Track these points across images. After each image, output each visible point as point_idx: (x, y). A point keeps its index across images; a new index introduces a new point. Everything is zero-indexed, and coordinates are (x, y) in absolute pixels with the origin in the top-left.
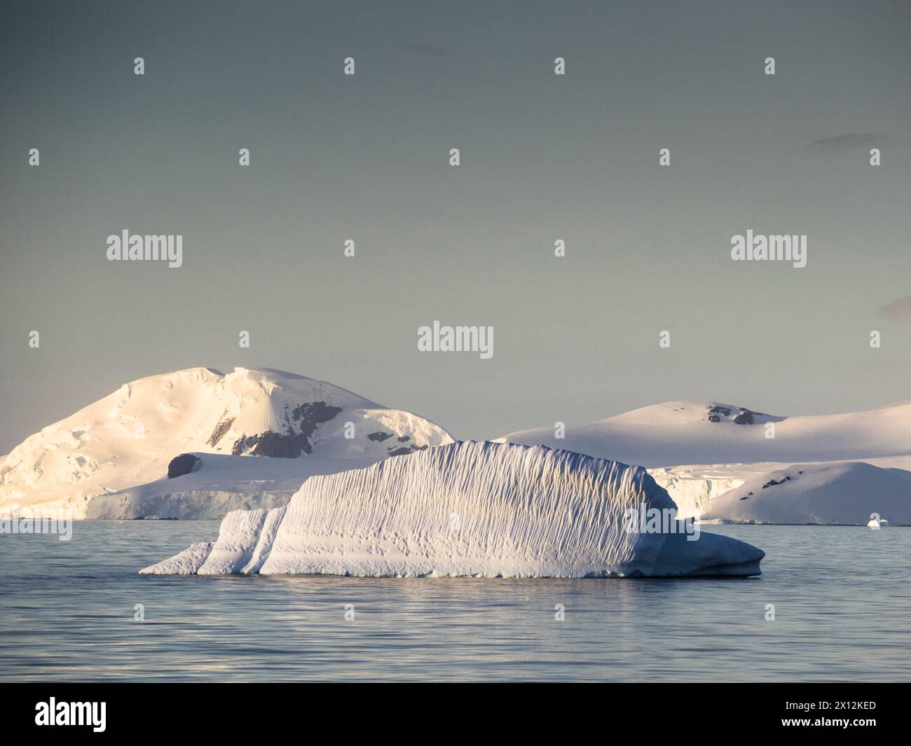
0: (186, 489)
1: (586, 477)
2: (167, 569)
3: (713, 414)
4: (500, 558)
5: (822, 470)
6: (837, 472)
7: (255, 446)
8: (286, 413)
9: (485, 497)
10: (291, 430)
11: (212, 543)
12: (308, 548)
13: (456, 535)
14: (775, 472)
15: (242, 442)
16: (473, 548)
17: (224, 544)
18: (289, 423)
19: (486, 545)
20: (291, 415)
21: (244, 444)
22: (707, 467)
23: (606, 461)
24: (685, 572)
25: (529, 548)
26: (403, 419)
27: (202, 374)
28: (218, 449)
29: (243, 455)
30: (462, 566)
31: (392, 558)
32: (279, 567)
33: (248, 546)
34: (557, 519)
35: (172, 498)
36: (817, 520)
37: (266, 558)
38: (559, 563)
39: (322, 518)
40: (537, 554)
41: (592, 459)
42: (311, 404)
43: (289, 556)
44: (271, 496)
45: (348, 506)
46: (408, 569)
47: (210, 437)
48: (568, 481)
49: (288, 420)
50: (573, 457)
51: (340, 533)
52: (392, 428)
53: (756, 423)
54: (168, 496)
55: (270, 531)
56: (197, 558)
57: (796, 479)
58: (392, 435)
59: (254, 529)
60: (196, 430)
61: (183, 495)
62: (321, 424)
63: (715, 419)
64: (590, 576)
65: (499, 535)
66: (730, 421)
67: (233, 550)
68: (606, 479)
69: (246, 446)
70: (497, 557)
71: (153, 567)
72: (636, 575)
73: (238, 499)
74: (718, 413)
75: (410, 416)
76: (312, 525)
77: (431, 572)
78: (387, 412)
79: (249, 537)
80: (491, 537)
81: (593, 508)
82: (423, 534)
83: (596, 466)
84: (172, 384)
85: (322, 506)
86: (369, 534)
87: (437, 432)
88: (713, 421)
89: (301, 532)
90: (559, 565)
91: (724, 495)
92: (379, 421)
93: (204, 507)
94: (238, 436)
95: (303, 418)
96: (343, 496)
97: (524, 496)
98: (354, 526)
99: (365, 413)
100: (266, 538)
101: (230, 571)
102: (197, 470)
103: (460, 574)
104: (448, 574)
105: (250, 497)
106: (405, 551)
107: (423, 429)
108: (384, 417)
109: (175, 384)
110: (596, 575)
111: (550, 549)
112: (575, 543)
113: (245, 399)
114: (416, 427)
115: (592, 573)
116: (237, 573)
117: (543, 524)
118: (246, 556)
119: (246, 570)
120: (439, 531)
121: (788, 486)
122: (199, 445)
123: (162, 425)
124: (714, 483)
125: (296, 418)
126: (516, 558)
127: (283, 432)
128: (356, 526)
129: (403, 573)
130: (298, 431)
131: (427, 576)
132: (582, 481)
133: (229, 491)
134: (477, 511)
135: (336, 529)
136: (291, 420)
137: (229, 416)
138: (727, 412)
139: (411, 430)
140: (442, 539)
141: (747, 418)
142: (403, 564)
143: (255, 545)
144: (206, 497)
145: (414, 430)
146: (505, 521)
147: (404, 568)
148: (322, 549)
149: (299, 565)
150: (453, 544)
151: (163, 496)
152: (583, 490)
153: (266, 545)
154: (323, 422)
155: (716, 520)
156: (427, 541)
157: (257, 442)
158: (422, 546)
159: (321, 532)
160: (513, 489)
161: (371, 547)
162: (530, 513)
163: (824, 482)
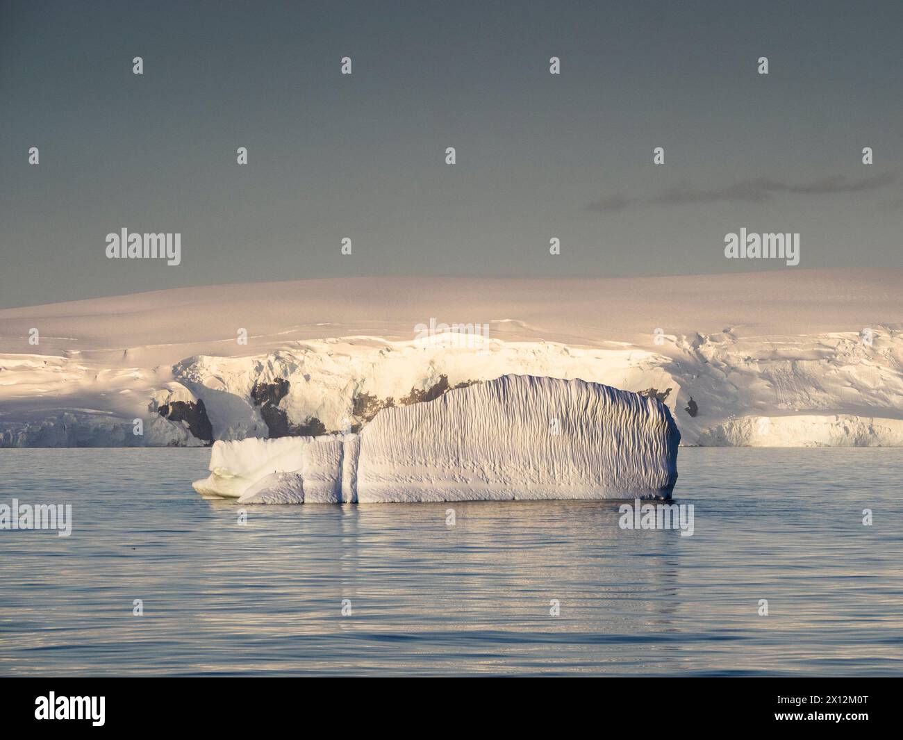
1: (623, 409)
4: (569, 484)
9: (545, 428)
12: (398, 477)
13: (526, 464)
16: (543, 475)
19: (554, 473)
31: (476, 486)
33: (336, 474)
34: (605, 447)
37: (357, 486)
38: (618, 488)
39: (402, 448)
40: (599, 480)
43: (383, 485)
45: (422, 436)
48: (609, 411)
51: (423, 462)
55: (354, 461)
59: (337, 461)
65: (564, 464)
67: (325, 479)
70: (566, 483)
76: (394, 455)
79: (334, 467)
80: (556, 465)
82: (497, 463)
85: (399, 438)
86: (450, 464)
89: (387, 462)
97: (576, 425)
100: (350, 467)
106: (484, 479)
111: (609, 476)
117: (595, 451)
118: (337, 483)
120: (510, 460)
126: (584, 484)
128: (436, 455)
132: (620, 412)
134: (538, 441)
135: (419, 459)
140: (514, 467)
142: (487, 491)
143: (342, 474)
148: (412, 478)
150: (525, 472)
153: (351, 473)
156: (502, 469)
158: (499, 474)
159: (406, 462)
160: (566, 421)
161: (455, 476)
162: (584, 442)
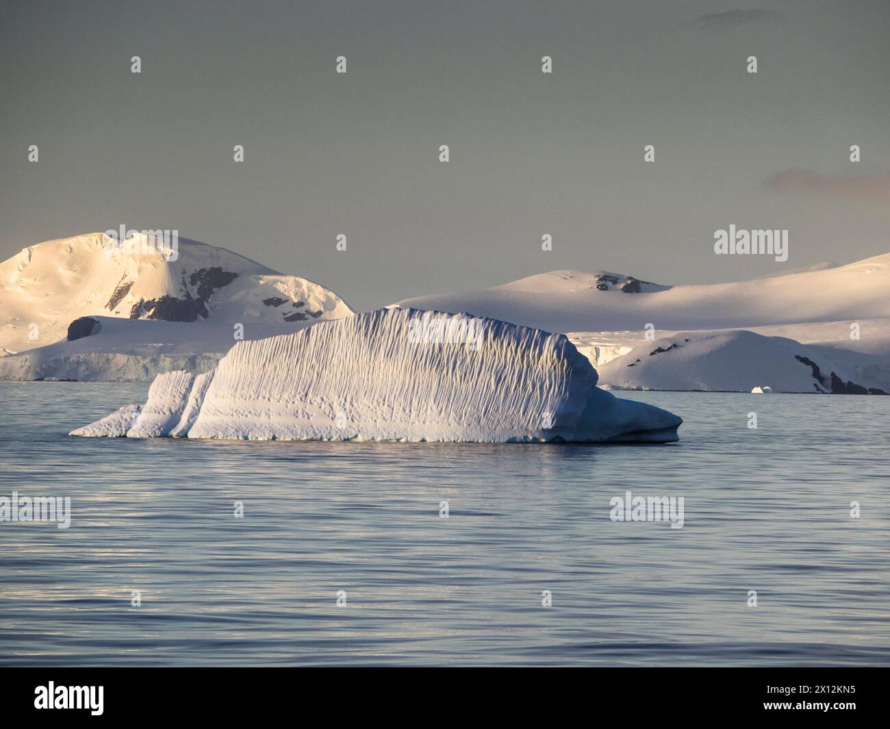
0: (85, 351)
1: (509, 345)
2: (97, 431)
3: (601, 283)
4: (424, 423)
5: (707, 338)
6: (722, 340)
7: (153, 310)
8: (183, 278)
9: (410, 363)
10: (188, 295)
11: (141, 406)
12: (236, 412)
13: (381, 400)
14: (661, 340)
15: (140, 306)
16: (397, 413)
17: (153, 407)
18: (186, 288)
19: (410, 411)
20: (188, 280)
21: (142, 308)
22: (596, 334)
23: (528, 329)
24: (605, 437)
25: (453, 414)
26: (298, 285)
27: (101, 239)
28: (117, 313)
29: (141, 318)
30: (387, 430)
31: (319, 423)
32: (207, 430)
33: (177, 409)
34: (480, 385)
35: (71, 360)
36: (702, 386)
37: (194, 422)
38: (482, 428)
39: (250, 383)
40: (460, 419)
41: (515, 327)
42: (208, 269)
43: (217, 419)
44: (168, 360)
45: (275, 371)
46: (333, 434)
47: (108, 301)
48: (491, 348)
49: (185, 285)
50: (497, 325)
51: (267, 396)
52: (286, 294)
53: (644, 292)
54: (67, 359)
55: (198, 395)
56: (126, 420)
57: (682, 346)
58: (287, 301)
59: (183, 393)
60: (95, 294)
61: (82, 357)
62: (217, 289)
63: (603, 288)
64: (512, 441)
65: (423, 401)
66: (618, 290)
67: (161, 413)
68: (528, 347)
69: (144, 310)
70: (421, 422)
71: (83, 429)
72: (557, 440)
73: (136, 362)
74: (606, 282)
75: (304, 283)
76: (240, 388)
77: (356, 436)
78: (283, 278)
79: (178, 401)
80: (415, 403)
81: (516, 375)
82: (349, 399)
83: (519, 333)
84: (71, 249)
85: (250, 372)
86: (295, 399)
87: (331, 298)
88: (601, 289)
89: (229, 396)
90: (482, 430)
91: (611, 362)
92: (275, 286)
93: (102, 369)
94: (136, 300)
95: (200, 283)
96: (270, 361)
97: (448, 363)
98: (280, 391)
99: (261, 279)
100: (194, 401)
101: (158, 433)
102: (96, 333)
103: (385, 438)
104: (373, 439)
105: (147, 360)
106: (331, 416)
107: (318, 295)
108: (279, 283)
109: (75, 250)
110: (518, 440)
111: (474, 415)
112: (498, 408)
113: (143, 264)
114: (311, 293)
115: (514, 438)
116: (165, 435)
117: (467, 389)
118: (174, 419)
119: (174, 433)
120: (365, 396)
121: (675, 354)
122: (98, 309)
123: (62, 289)
124: (602, 350)
125: (193, 283)
126: (440, 423)
127: (180, 297)
128: (283, 390)
129: (329, 437)
130: (195, 295)
131: (352, 440)
132: (504, 348)
133: (127, 353)
134: (401, 377)
135: (264, 394)
136: (189, 286)
137: (127, 280)
138: (615, 280)
139: (306, 296)
140: (367, 404)
141: (635, 287)
142: (329, 428)
143: (183, 408)
144: (104, 360)
145: (309, 296)
146: (429, 387)
147: (329, 433)
148: (250, 412)
149: (227, 428)
150: (378, 409)
151: (62, 358)
152: (506, 357)
153: (194, 408)
154: (220, 286)
155: (604, 386)
156: (353, 406)
157: (155, 306)
158: (348, 410)
159: (248, 396)
160: (438, 356)
161: (297, 411)
162: (454, 379)
163: (710, 350)
